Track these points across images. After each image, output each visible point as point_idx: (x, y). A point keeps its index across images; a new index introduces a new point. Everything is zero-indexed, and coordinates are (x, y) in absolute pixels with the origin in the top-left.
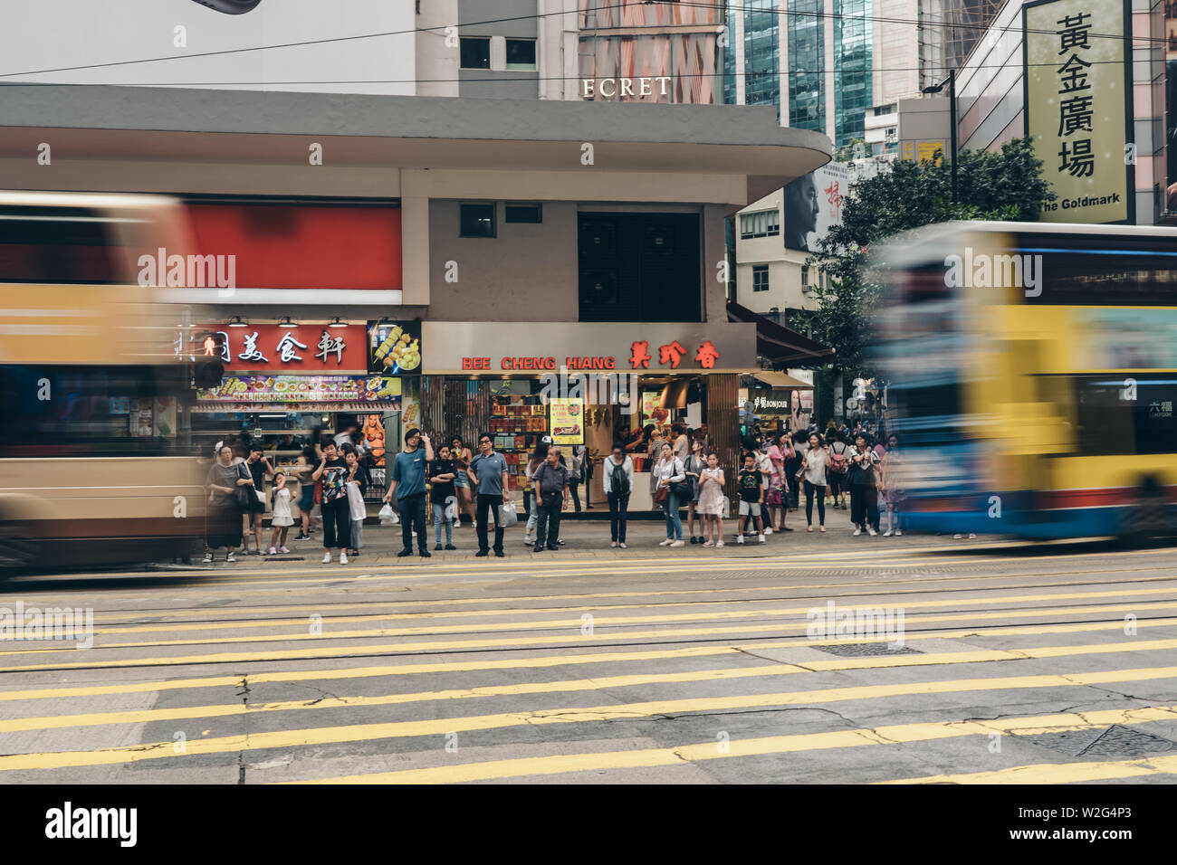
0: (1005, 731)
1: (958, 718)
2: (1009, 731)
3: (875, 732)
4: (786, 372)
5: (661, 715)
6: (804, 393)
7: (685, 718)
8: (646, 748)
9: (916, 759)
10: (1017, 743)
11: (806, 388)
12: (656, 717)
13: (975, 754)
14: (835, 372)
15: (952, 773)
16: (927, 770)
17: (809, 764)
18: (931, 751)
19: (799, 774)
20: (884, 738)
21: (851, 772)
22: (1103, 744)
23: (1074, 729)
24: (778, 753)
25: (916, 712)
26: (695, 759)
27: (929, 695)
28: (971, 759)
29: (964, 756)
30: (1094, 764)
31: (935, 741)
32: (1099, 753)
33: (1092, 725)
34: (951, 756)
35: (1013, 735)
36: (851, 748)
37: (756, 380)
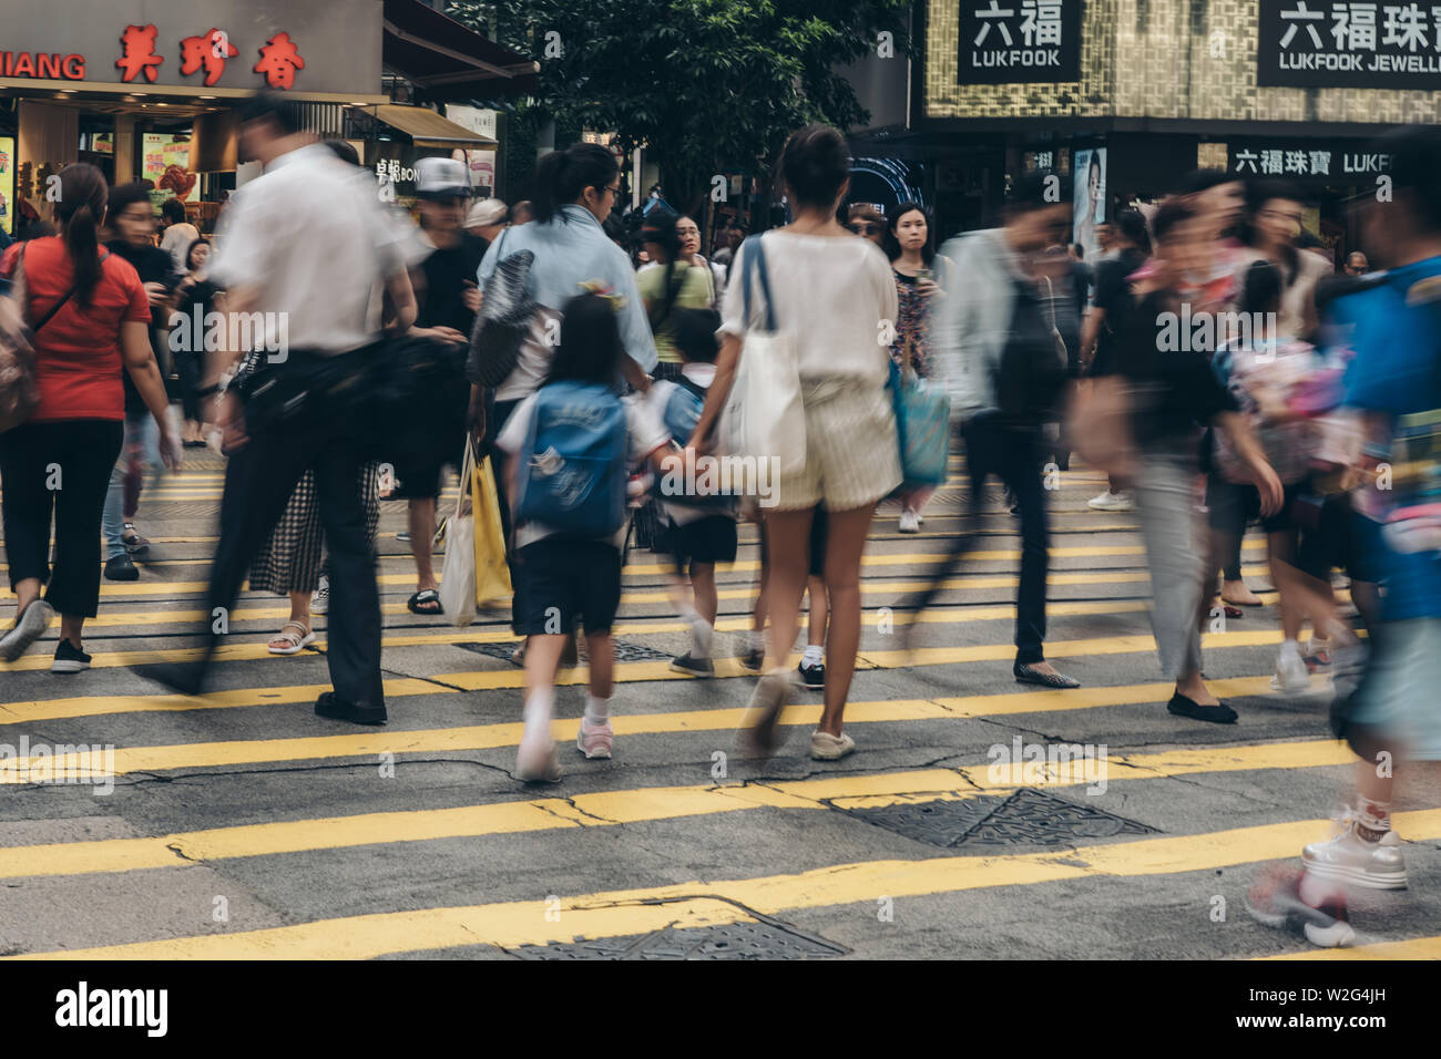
0: (822, 801)
1: (736, 778)
2: (827, 802)
3: (572, 804)
4: (442, 112)
5: (147, 773)
6: (478, 155)
7: (196, 780)
8: (110, 836)
9: (649, 854)
10: (841, 824)
11: (481, 144)
12: (135, 778)
13: (761, 845)
14: (538, 115)
15: (714, 879)
16: (666, 874)
17: (440, 864)
18: (678, 837)
19: (419, 883)
20: (591, 816)
21: (521, 878)
22: (998, 825)
23: (947, 797)
24: (377, 845)
25: (653, 767)
26: (211, 856)
27: (682, 735)
28: (751, 852)
29: (739, 847)
30: (980, 859)
31: (687, 820)
32: (990, 841)
33: (982, 789)
34: (716, 847)
35: (835, 809)
36: (525, 834)
37: (382, 123)
